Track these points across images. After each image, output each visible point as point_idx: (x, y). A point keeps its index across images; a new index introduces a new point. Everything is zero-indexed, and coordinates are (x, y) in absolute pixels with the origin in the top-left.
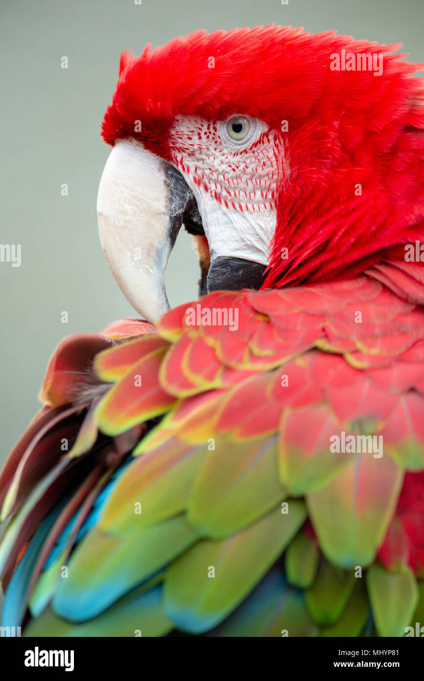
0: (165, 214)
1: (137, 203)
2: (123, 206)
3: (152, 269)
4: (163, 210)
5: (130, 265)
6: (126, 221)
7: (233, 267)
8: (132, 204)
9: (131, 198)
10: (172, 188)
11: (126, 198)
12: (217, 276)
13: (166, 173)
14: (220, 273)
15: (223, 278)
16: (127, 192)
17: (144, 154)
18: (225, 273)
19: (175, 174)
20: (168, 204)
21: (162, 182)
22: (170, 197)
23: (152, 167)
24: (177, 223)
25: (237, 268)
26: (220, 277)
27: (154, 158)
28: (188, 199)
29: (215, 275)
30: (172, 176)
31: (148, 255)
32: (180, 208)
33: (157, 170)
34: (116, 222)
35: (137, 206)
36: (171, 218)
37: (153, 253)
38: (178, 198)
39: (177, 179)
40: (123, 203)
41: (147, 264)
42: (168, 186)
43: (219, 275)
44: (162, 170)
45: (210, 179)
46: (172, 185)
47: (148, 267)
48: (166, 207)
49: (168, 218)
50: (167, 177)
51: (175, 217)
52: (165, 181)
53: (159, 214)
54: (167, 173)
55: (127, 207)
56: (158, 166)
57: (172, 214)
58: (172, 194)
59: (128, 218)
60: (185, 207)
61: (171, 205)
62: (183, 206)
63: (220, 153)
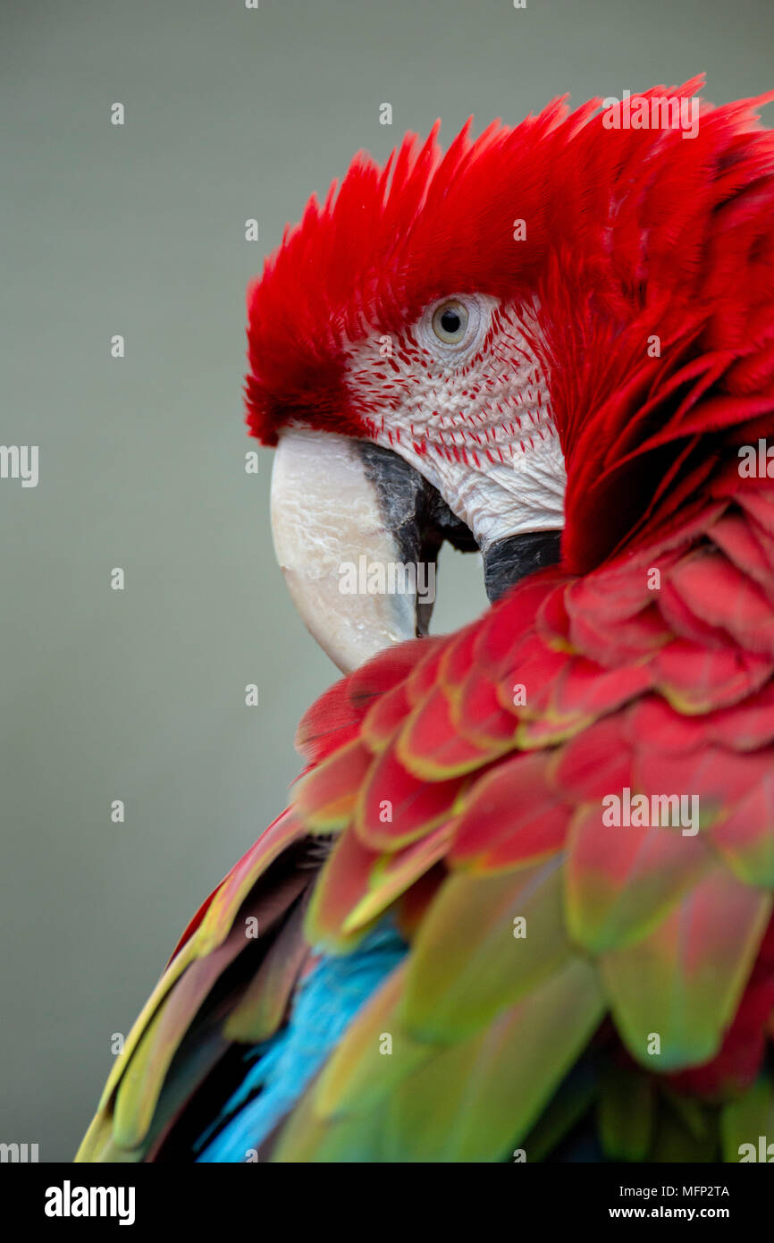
0: (383, 530)
1: (335, 529)
2: (312, 543)
3: (394, 634)
4: (379, 525)
5: (355, 640)
6: (325, 567)
7: (522, 551)
8: (325, 533)
9: (320, 525)
10: (382, 481)
11: (312, 527)
12: (500, 577)
13: (365, 458)
14: (504, 571)
15: (511, 576)
16: (312, 517)
17: (319, 441)
18: (513, 568)
19: (380, 456)
20: (382, 512)
21: (362, 478)
22: (382, 498)
23: (339, 456)
24: (410, 539)
25: (529, 552)
26: (506, 577)
27: (336, 441)
28: (415, 491)
29: (496, 576)
30: (375, 461)
31: (379, 612)
32: (405, 511)
33: (346, 460)
34: (309, 573)
35: (334, 535)
36: (395, 534)
37: (386, 606)
38: (396, 496)
39: (386, 464)
40: (310, 537)
41: (382, 628)
42: (374, 480)
43: (503, 575)
44: (355, 456)
45: (440, 432)
46: (380, 477)
47: (385, 632)
48: (382, 517)
49: (390, 536)
50: (368, 466)
51: (401, 530)
52: (365, 474)
53: (372, 534)
54: (367, 458)
55: (319, 542)
56: (347, 453)
57: (395, 526)
58: (385, 492)
59: (327, 559)
60: (413, 507)
61: (389, 511)
62: (409, 507)
63: (440, 380)
